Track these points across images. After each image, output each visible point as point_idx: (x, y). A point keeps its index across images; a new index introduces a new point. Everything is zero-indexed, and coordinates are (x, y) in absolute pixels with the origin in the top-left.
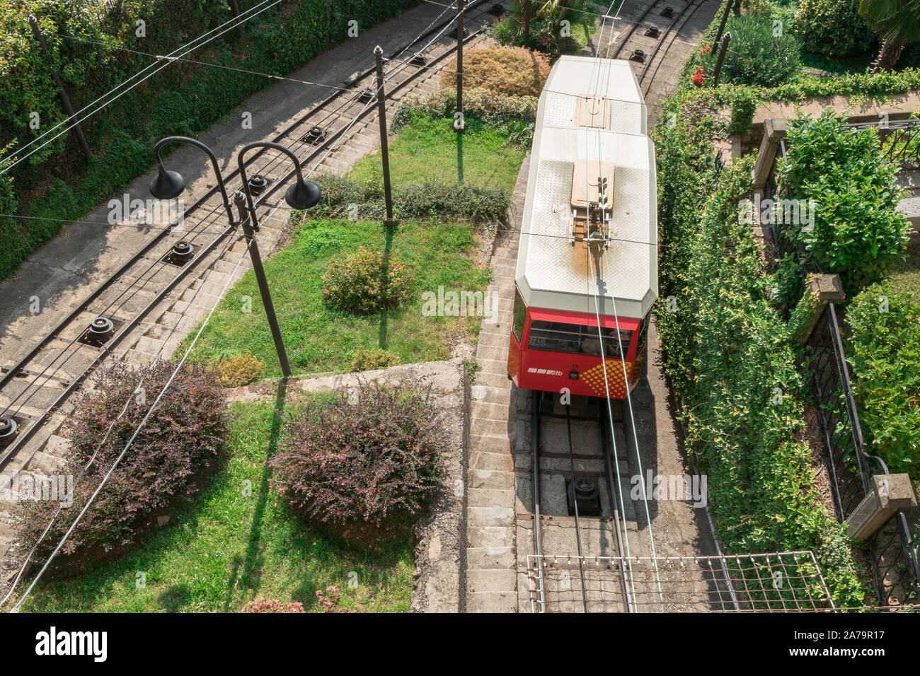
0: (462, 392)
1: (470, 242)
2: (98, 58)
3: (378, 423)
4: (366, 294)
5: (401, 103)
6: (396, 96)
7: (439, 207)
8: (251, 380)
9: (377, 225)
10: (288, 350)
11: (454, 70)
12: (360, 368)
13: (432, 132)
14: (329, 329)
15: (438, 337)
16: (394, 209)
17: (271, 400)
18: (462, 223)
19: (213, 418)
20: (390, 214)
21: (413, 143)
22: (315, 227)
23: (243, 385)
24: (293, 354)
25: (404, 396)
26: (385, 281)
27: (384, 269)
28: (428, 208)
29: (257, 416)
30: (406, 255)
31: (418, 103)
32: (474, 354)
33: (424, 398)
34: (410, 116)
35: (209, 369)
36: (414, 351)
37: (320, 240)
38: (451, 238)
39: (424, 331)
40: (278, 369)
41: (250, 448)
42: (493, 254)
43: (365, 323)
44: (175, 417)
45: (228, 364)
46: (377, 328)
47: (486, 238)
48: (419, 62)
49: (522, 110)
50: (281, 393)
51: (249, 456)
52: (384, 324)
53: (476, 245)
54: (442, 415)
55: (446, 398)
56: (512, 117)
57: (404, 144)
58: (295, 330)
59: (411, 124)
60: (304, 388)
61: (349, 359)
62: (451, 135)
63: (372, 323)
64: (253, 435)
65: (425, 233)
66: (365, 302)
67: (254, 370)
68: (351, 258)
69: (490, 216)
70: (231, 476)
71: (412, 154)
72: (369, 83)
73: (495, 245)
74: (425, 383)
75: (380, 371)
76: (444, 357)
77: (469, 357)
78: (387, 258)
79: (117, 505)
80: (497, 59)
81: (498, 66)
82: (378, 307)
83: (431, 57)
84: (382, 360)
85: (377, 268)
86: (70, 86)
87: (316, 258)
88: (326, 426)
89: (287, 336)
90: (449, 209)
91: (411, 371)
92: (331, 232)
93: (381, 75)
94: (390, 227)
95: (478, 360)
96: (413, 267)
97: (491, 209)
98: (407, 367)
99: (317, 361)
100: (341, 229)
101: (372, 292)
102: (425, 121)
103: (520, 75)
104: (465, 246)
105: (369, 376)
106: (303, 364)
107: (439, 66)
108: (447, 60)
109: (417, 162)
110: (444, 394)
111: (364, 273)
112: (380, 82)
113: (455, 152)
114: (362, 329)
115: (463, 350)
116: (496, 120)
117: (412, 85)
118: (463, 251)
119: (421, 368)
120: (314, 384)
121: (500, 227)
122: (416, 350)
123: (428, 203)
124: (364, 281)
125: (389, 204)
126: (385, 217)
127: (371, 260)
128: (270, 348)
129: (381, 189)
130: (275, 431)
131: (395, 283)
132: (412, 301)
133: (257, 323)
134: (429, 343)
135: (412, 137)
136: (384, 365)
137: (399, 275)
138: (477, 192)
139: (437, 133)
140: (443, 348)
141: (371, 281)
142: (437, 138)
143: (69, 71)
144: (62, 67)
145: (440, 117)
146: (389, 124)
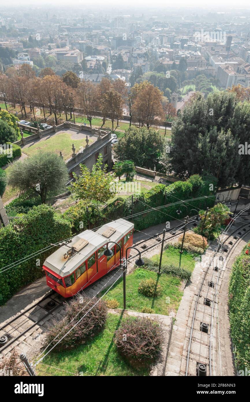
0: (170, 326)
1: (179, 284)
2: (99, 219)
3: (146, 329)
4: (149, 291)
5: (167, 243)
6: (166, 241)
7: (173, 272)
8: (115, 308)
9: (156, 273)
10: (126, 301)
11: (182, 237)
12: (144, 312)
13: (174, 252)
14: (138, 299)
15: (166, 308)
16: (161, 270)
17: (119, 315)
18: (178, 278)
19: (103, 316)
20: (159, 271)
21: (168, 254)
22: (140, 270)
23: (113, 308)
24: (127, 303)
25: (154, 323)
26: (156, 289)
27: (156, 286)
28: (170, 272)
29: (115, 318)
30: (162, 283)
31: (171, 244)
32: (176, 316)
33: (160, 325)
34: (169, 247)
35: (105, 302)
36: (159, 311)
37: (140, 274)
38: (174, 281)
39: (163, 306)
40: (122, 306)
41: (111, 327)
42: (185, 288)
43: (148, 299)
44: (94, 313)
45: (110, 302)
46: (151, 302)
47: (183, 283)
48: (174, 234)
49: (198, 251)
50: (122, 314)
51: (110, 330)
52: (153, 301)
53: (181, 285)
54: (164, 332)
55: (166, 327)
56: (195, 252)
57: (166, 253)
58: (129, 296)
59: (169, 249)
60: (128, 314)
61: (141, 308)
62: (179, 254)
63: (150, 300)
64: (112, 324)
65: (168, 278)
66: (149, 293)
67: (116, 305)
68: (147, 281)
69: (186, 277)
70: (104, 334)
71: (168, 256)
72: (161, 237)
73: (187, 285)
74: (160, 321)
75: (149, 314)
76: (167, 314)
77: (174, 316)
78: (157, 283)
79: (73, 334)
80: (193, 237)
81: (193, 239)
82: (152, 296)
83: (177, 233)
84: (150, 311)
85: (154, 285)
86: (91, 224)
87: (138, 278)
88: (132, 326)
89: (127, 298)
90: (175, 273)
91: (158, 316)
92: (143, 272)
93: (164, 236)
94: (159, 275)
95: (177, 318)
96: (163, 287)
97: (186, 276)
98: (157, 315)
99: (133, 307)
100: (146, 272)
101: (151, 291)
102: (172, 249)
103: (199, 242)
104: (177, 284)
105: (146, 315)
106: (129, 307)
107: (178, 235)
108: (181, 234)
109: (169, 259)
110: (165, 326)
111: (150, 285)
112: (164, 238)
113: (179, 258)
114: (146, 301)
115: (172, 314)
116: (191, 252)
117: (171, 239)
118: (177, 285)
119: (160, 316)
120: (132, 313)
121: (188, 281)
122: (160, 310)
123: (170, 270)
124: (150, 288)
125: (160, 268)
126: (158, 272)
127: (152, 282)
128: (122, 300)
129: (158, 264)
130: (118, 325)
131: (158, 290)
132: (161, 296)
133: (120, 292)
134: (164, 309)
135: (168, 252)
136: (150, 313)
137: (159, 288)
138: (184, 271)
139: (175, 252)
140: (167, 312)
141: (151, 288)
142: (175, 254)
143: (92, 220)
144: (90, 219)
145: (177, 249)
146: (164, 247)
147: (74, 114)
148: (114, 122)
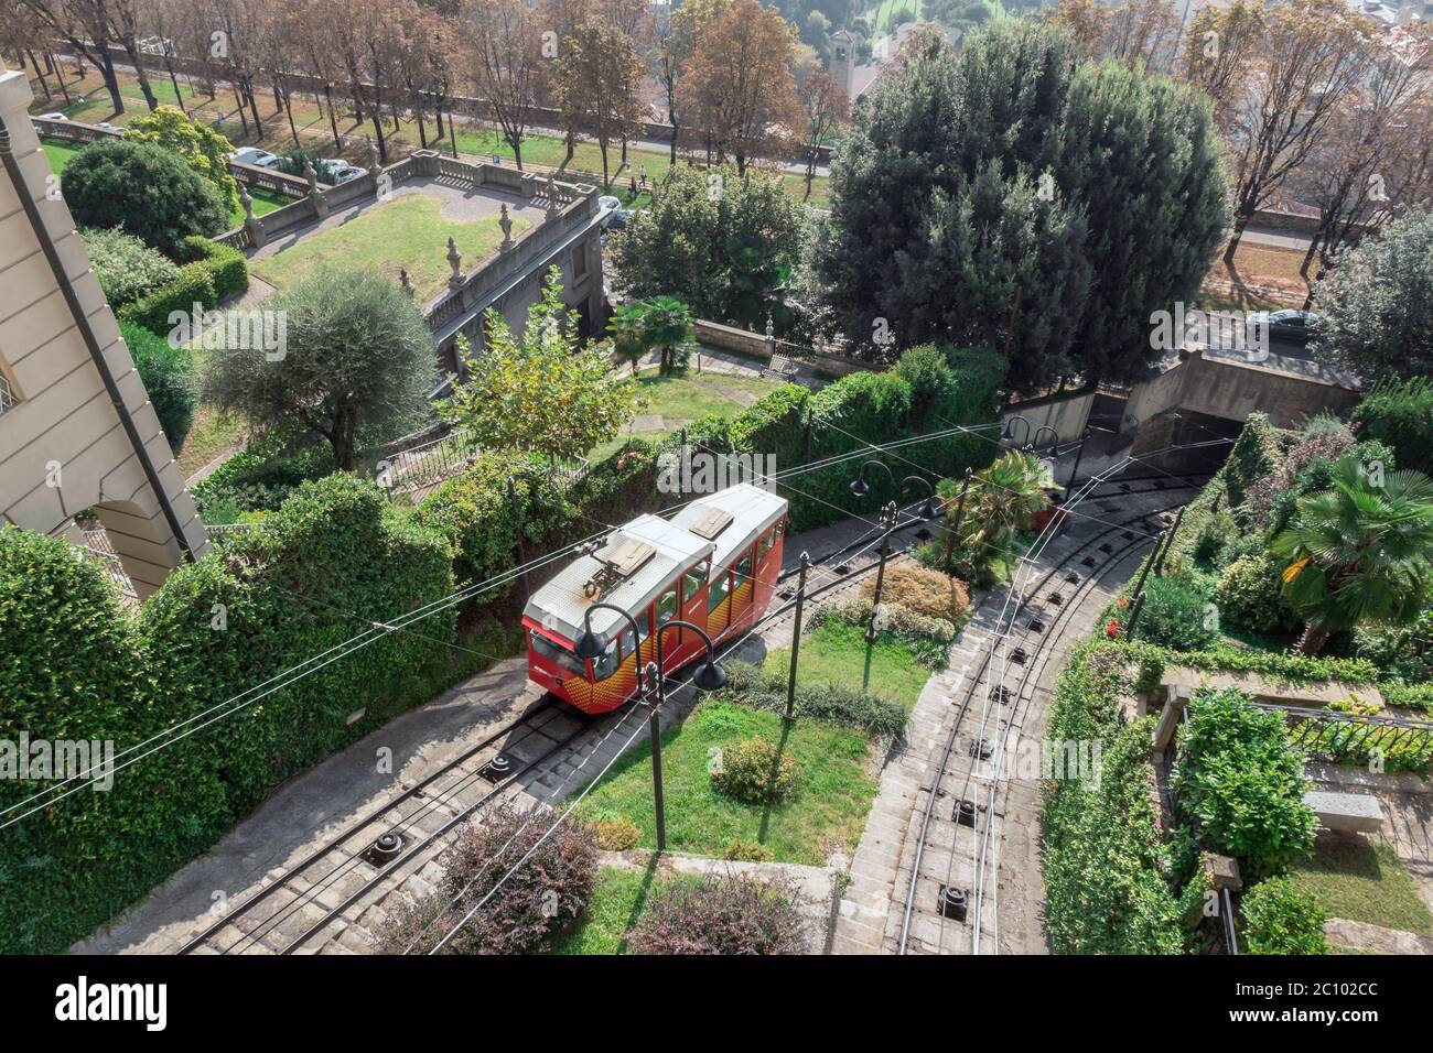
0: (830, 904)
1: (863, 752)
2: (557, 521)
3: (740, 918)
4: (752, 783)
5: (819, 606)
6: (815, 598)
7: (839, 711)
8: (626, 847)
9: (776, 717)
10: (668, 823)
11: (875, 583)
12: (733, 857)
13: (844, 637)
14: (711, 811)
15: (815, 841)
16: (795, 705)
17: (640, 871)
18: (859, 730)
19: (582, 878)
20: (790, 710)
21: (823, 645)
22: (717, 708)
23: (618, 849)
24: (672, 829)
25: (770, 895)
26: (775, 774)
27: (776, 762)
28: (828, 710)
29: (624, 885)
30: (798, 752)
31: (835, 608)
32: (850, 866)
33: (790, 901)
34: (826, 619)
35: (589, 826)
36: (790, 851)
37: (720, 722)
38: (845, 743)
39: (803, 832)
40: (653, 841)
41: (610, 916)
42: (884, 767)
43: (748, 812)
44: (546, 869)
45: (608, 826)
46: (758, 820)
47: (878, 751)
48: (842, 571)
49: (933, 631)
50: (652, 867)
51: (608, 925)
52: (766, 817)
53: (869, 755)
54: (806, 923)
55: (813, 907)
56: (923, 636)
57: (815, 644)
58: (678, 805)
59: (826, 627)
60: (675, 866)
61: (725, 846)
62: (862, 643)
63: (754, 814)
64: (616, 903)
65: (821, 734)
66: (750, 791)
67: (631, 837)
68: (746, 744)
69: (887, 729)
70: (586, 941)
71: (822, 655)
72: (793, 582)
73: (890, 757)
74: (792, 885)
75: (752, 865)
76: (818, 862)
77: (843, 868)
78: (780, 751)
79: (472, 946)
80: (917, 580)
81: (917, 586)
82: (762, 799)
83: (855, 568)
84: (756, 853)
85: (768, 759)
86: (527, 541)
87: (712, 738)
88: (688, 910)
89: (670, 810)
90: (848, 715)
91: (783, 871)
92: (730, 715)
93: (803, 577)
94: (788, 723)
95: (853, 875)
96: (803, 765)
97: (889, 722)
98: (779, 866)
99: (693, 841)
100: (742, 715)
101: (758, 782)
102: (839, 626)
103: (937, 598)
104: (857, 753)
105: (738, 867)
106: (679, 841)
107: (861, 576)
108: (870, 572)
109: (825, 664)
110: (812, 902)
111: (755, 762)
112: (802, 584)
113: (864, 660)
114: (742, 818)
115: (838, 861)
116: (907, 636)
117: (832, 590)
118: (855, 759)
119: (792, 869)
120: (687, 864)
121: (895, 742)
122: (791, 850)
123: (828, 705)
124: (754, 770)
125: (791, 699)
126: (785, 712)
127: (764, 751)
128: (651, 818)
129: (786, 684)
130: (638, 906)
131: (783, 778)
132: (796, 799)
133: (644, 790)
134: (806, 846)
135: (824, 639)
136: (757, 859)
137: (788, 771)
138: (878, 703)
139: (849, 639)
140: (819, 854)
141: (760, 771)
142: (849, 644)
143: (530, 528)
144: (524, 525)
145: (854, 625)
146: (804, 623)
147: (450, 122)
148: (610, 150)
